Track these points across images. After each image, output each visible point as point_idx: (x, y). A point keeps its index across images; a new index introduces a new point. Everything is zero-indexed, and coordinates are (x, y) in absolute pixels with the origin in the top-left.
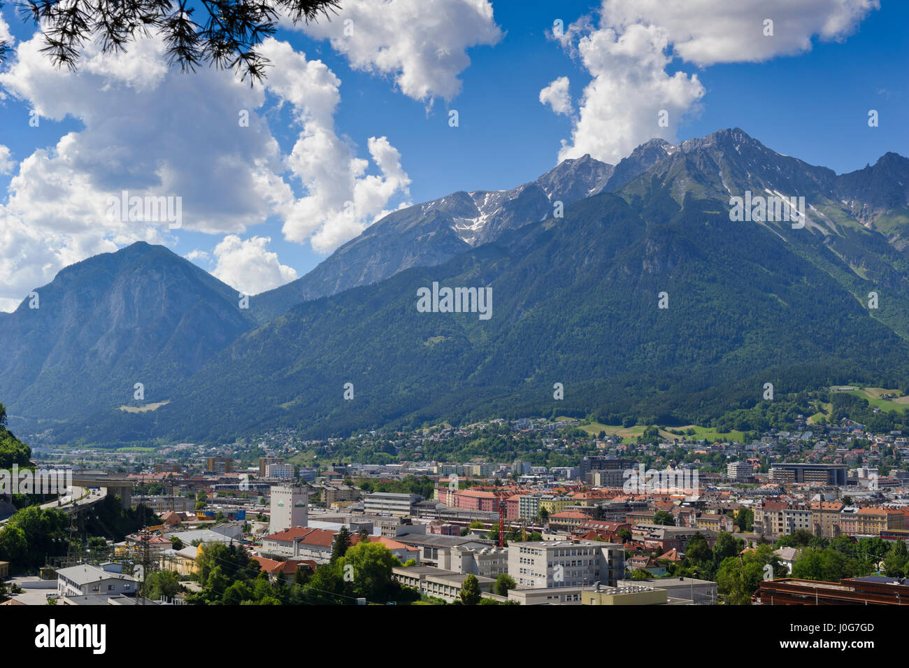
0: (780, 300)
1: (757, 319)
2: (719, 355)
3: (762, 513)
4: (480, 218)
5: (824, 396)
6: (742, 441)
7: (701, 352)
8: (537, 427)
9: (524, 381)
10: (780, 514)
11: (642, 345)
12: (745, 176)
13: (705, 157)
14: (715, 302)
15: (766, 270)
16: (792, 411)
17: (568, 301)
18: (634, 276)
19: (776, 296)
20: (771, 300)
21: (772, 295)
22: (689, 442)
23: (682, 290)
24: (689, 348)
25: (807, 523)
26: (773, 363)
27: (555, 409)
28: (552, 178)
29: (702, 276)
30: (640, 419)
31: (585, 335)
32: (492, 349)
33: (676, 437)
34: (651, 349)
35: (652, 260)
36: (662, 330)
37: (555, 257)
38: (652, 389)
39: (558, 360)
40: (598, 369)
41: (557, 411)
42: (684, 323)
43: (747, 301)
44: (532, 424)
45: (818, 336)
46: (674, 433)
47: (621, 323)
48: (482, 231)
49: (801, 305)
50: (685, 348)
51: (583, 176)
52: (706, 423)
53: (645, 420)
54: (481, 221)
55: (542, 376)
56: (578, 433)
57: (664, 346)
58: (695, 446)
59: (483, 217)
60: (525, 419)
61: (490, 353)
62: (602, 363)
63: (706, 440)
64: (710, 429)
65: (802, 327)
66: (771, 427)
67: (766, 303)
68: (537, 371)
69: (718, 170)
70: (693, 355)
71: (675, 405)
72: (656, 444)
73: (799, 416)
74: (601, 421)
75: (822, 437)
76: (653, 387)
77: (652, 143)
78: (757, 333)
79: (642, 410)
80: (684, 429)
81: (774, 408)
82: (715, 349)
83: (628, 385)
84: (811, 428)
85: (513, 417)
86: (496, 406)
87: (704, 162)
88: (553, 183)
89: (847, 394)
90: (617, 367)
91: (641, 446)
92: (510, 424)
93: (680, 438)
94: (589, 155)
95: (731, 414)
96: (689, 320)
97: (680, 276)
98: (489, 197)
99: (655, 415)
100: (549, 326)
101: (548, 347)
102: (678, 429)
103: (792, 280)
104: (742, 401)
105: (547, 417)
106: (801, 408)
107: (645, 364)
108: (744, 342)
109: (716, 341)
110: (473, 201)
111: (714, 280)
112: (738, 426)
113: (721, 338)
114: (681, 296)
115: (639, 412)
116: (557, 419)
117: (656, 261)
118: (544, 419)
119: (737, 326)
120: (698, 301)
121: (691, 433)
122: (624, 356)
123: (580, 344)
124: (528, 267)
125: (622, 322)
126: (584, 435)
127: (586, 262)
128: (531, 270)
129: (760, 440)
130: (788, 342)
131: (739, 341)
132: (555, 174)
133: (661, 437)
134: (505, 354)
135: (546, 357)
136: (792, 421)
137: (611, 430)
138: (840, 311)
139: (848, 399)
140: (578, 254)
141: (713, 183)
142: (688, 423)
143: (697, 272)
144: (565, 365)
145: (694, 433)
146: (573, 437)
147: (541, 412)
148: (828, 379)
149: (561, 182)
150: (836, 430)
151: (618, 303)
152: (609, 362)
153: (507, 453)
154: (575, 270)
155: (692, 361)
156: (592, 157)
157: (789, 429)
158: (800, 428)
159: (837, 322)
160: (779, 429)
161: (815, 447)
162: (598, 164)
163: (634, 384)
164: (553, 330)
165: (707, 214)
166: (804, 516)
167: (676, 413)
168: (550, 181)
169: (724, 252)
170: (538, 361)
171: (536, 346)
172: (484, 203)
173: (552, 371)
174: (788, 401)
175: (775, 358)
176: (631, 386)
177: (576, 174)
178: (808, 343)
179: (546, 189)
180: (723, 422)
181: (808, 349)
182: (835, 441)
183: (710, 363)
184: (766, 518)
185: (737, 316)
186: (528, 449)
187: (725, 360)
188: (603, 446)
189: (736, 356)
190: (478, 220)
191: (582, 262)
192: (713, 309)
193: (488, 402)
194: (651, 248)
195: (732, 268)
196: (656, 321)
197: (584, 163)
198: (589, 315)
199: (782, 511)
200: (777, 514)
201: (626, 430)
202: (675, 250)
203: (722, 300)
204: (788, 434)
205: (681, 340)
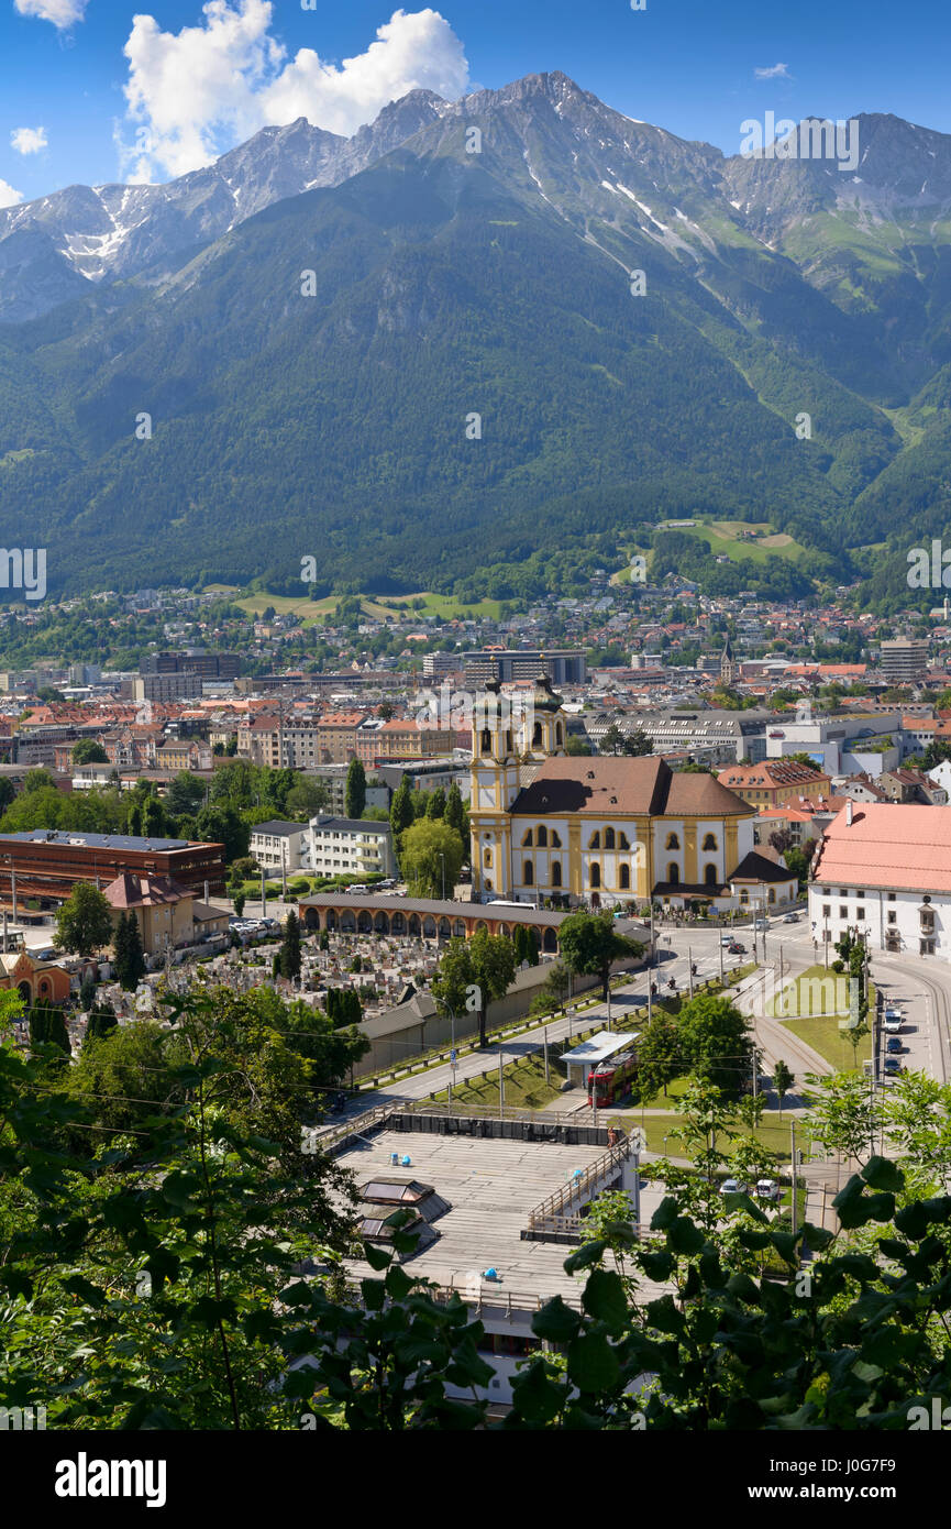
0: (609, 376)
1: (565, 409)
2: (499, 471)
3: (249, 735)
4: (115, 235)
5: (645, 537)
6: (496, 617)
7: (470, 466)
8: (167, 603)
9: (169, 525)
10: (275, 735)
11: (372, 457)
12: (567, 158)
13: (499, 123)
14: (498, 381)
15: (591, 325)
16: (587, 563)
17: (248, 382)
18: (363, 338)
19: (604, 369)
20: (594, 375)
21: (596, 367)
22: (410, 622)
23: (443, 360)
24: (450, 461)
25: (311, 749)
26: (586, 483)
27: (203, 572)
28: (240, 161)
29: (477, 336)
30: (337, 585)
31: (275, 442)
32: (115, 471)
33: (391, 612)
34: (386, 464)
35: (393, 308)
36: (406, 430)
37: (234, 304)
38: (376, 533)
39: (227, 487)
40: (296, 500)
41: (207, 576)
42: (443, 419)
43: (551, 379)
44: (158, 599)
45: (665, 436)
46: (391, 606)
47: (338, 419)
48: (117, 259)
49: (644, 384)
50: (443, 461)
51: (295, 157)
52: (447, 589)
53: (345, 585)
54: (115, 240)
55: (201, 514)
56: (229, 612)
57: (409, 459)
58: (417, 627)
59: (120, 233)
60: (147, 592)
61: (111, 476)
62: (302, 490)
63: (438, 617)
64: (449, 599)
65: (639, 420)
66: (550, 592)
67: (586, 381)
68: (192, 506)
69: (521, 148)
70: (456, 472)
71: (398, 559)
72: (355, 626)
73: (598, 572)
74: (273, 591)
75: (627, 606)
76: (377, 529)
77: (413, 99)
78: (564, 434)
79: (343, 569)
80: (408, 599)
81: (559, 560)
82: (493, 462)
83: (336, 526)
84: (612, 592)
85: (130, 589)
86: (109, 570)
87: (498, 132)
88: (241, 169)
89: (679, 533)
90: (328, 497)
91: (328, 631)
92: (121, 601)
93: (395, 614)
94: (305, 120)
95: (482, 572)
96: (451, 412)
97: (440, 336)
98: (131, 196)
99: (362, 577)
100: (215, 427)
101: (212, 464)
102: (398, 600)
103: (634, 341)
104: (509, 549)
105: (189, 586)
106: (604, 558)
107: (374, 490)
108: (541, 448)
109: (496, 448)
110: (101, 204)
111: (497, 342)
112: (494, 592)
113: (505, 442)
114: (440, 370)
115: (338, 573)
116: (205, 590)
117: (400, 310)
118: (184, 590)
119: (532, 421)
120: (468, 379)
121: (418, 606)
122: (341, 477)
123: (267, 457)
124: (185, 324)
125: (340, 417)
126: (240, 614)
127: (286, 313)
128: (190, 330)
129: (525, 613)
130: (613, 447)
131: (534, 447)
132: (245, 153)
133: (366, 614)
134: (137, 480)
135: (208, 483)
136: (582, 580)
137: (284, 606)
138: (707, 393)
139: (680, 541)
140: (271, 299)
141: (513, 170)
142: (418, 590)
143: (469, 329)
144: (240, 495)
145: (425, 606)
146: (219, 619)
147: (180, 578)
148: (660, 508)
149: (255, 167)
150: (653, 593)
151: (334, 385)
152: (314, 488)
153: (92, 651)
154: (268, 329)
155: (454, 484)
156: (310, 122)
157: (577, 595)
158: (595, 592)
159: (701, 411)
160: (561, 594)
161: (610, 623)
162: (322, 136)
163: (346, 525)
164: (221, 434)
165: (495, 225)
166: (307, 737)
167: (398, 572)
168: (237, 167)
169: (520, 293)
170: (194, 489)
171: (191, 463)
172: (120, 206)
173: (217, 507)
174: (584, 548)
175: (592, 476)
176: (339, 528)
177: (282, 153)
178: (647, 448)
179: (229, 182)
180: (471, 586)
181: (647, 457)
182: (645, 612)
183: (483, 486)
184: (255, 743)
185: (532, 404)
186: (132, 644)
187: (508, 480)
188: (267, 632)
189: (527, 473)
190: (110, 239)
191: (280, 312)
192: (493, 393)
193: (97, 563)
194: (393, 286)
195: (531, 321)
196: (397, 415)
197: (296, 134)
198: (283, 406)
199: (277, 732)
200: (270, 736)
201: (314, 605)
202: (433, 290)
203: (510, 378)
204: (575, 602)
205: (436, 447)
